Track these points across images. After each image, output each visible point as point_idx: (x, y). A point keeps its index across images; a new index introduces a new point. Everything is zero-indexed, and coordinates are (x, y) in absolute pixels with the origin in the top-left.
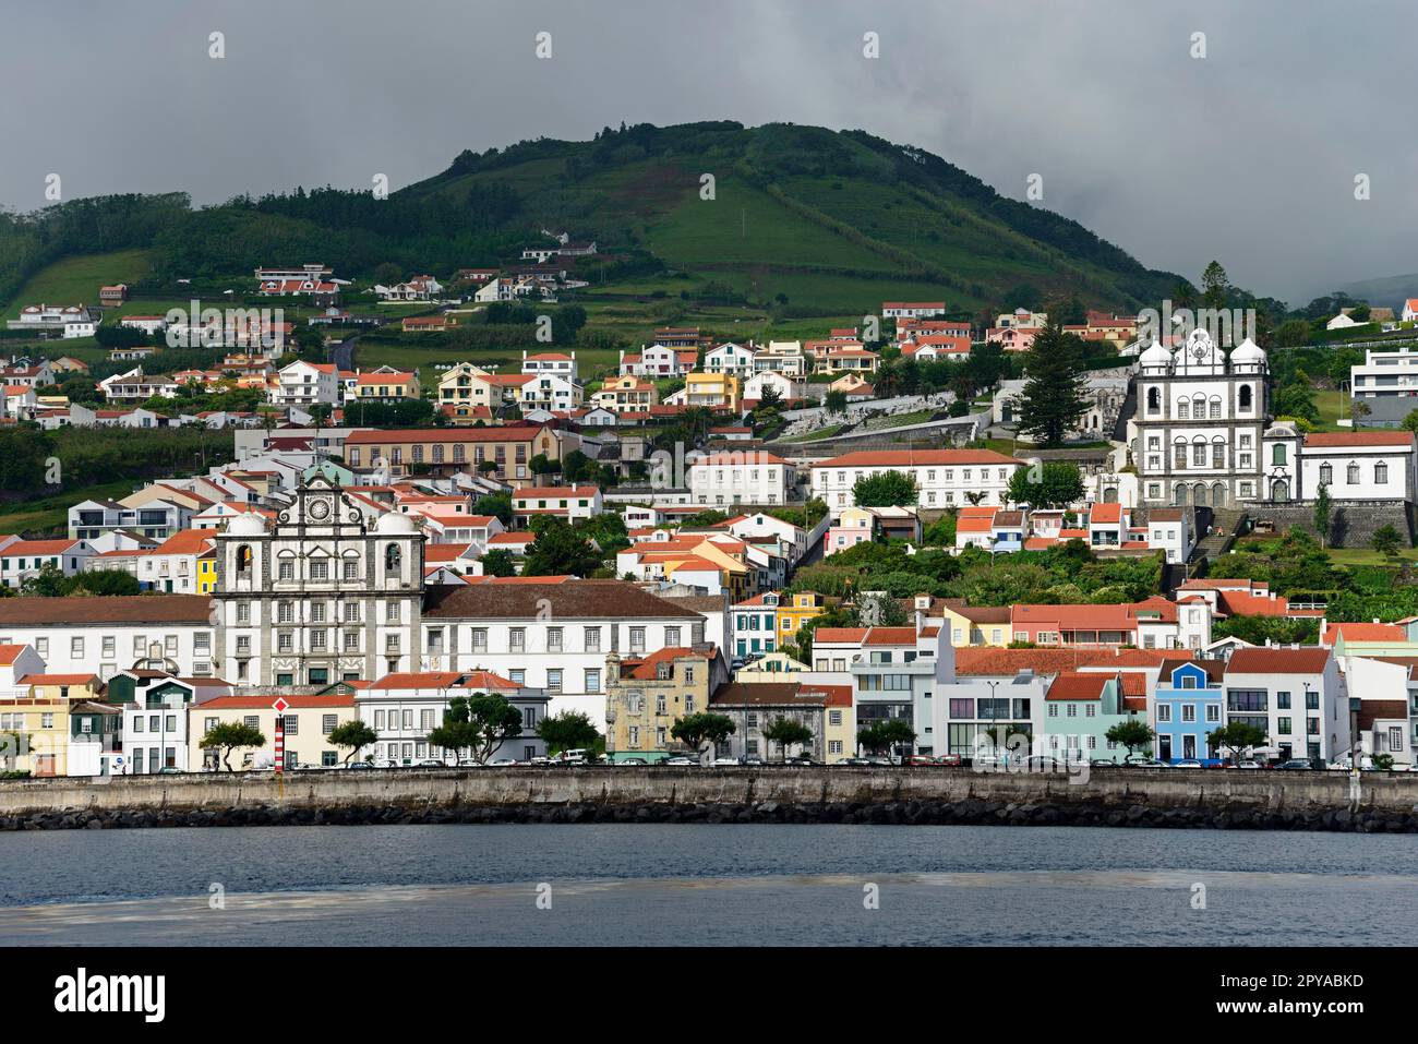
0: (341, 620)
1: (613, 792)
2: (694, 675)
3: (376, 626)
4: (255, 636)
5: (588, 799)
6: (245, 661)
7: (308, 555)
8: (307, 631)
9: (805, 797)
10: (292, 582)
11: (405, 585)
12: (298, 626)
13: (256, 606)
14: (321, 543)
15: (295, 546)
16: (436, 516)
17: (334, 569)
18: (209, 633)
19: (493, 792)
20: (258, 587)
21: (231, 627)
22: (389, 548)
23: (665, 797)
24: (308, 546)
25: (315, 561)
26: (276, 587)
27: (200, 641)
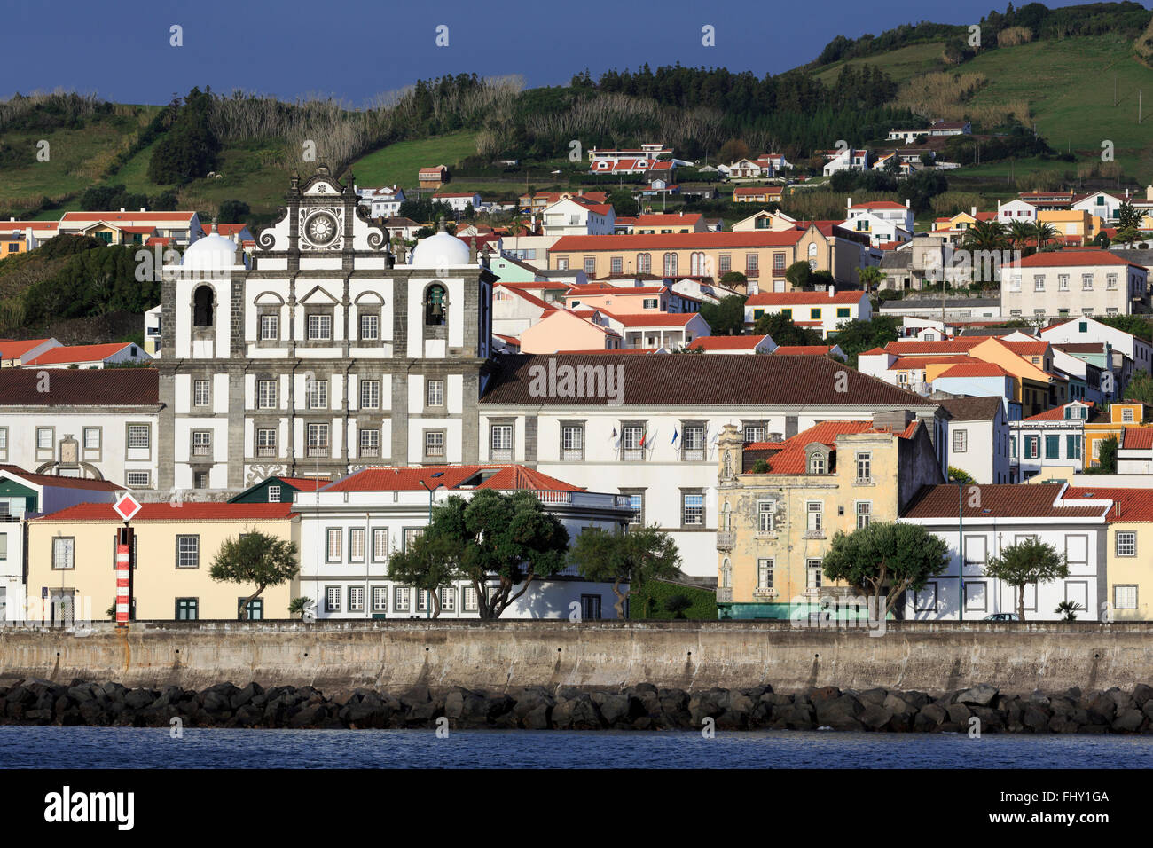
0: (353, 406)
1: (705, 668)
2: (872, 468)
3: (408, 416)
4: (220, 430)
5: (658, 680)
6: (204, 469)
7: (302, 301)
8: (299, 423)
9: (1056, 680)
10: (278, 344)
11: (453, 352)
12: (286, 416)
13: (221, 382)
14: (323, 283)
15: (282, 286)
16: (615, 313)
17: (343, 324)
18: (149, 425)
19: (490, 666)
20: (224, 352)
21: (183, 415)
22: (429, 291)
23: (799, 679)
24: (303, 286)
25: (313, 310)
26: (254, 353)
27: (136, 436)
